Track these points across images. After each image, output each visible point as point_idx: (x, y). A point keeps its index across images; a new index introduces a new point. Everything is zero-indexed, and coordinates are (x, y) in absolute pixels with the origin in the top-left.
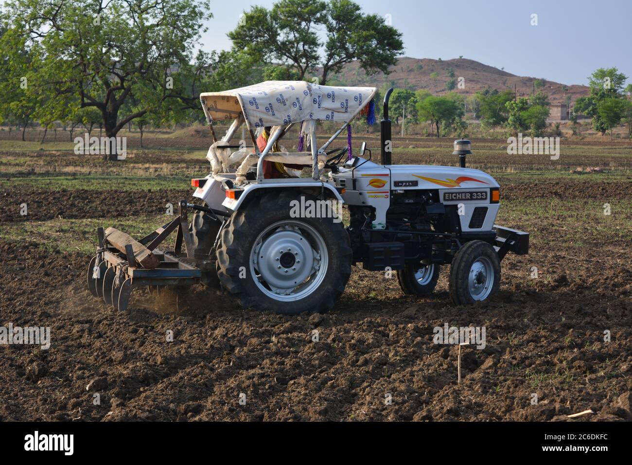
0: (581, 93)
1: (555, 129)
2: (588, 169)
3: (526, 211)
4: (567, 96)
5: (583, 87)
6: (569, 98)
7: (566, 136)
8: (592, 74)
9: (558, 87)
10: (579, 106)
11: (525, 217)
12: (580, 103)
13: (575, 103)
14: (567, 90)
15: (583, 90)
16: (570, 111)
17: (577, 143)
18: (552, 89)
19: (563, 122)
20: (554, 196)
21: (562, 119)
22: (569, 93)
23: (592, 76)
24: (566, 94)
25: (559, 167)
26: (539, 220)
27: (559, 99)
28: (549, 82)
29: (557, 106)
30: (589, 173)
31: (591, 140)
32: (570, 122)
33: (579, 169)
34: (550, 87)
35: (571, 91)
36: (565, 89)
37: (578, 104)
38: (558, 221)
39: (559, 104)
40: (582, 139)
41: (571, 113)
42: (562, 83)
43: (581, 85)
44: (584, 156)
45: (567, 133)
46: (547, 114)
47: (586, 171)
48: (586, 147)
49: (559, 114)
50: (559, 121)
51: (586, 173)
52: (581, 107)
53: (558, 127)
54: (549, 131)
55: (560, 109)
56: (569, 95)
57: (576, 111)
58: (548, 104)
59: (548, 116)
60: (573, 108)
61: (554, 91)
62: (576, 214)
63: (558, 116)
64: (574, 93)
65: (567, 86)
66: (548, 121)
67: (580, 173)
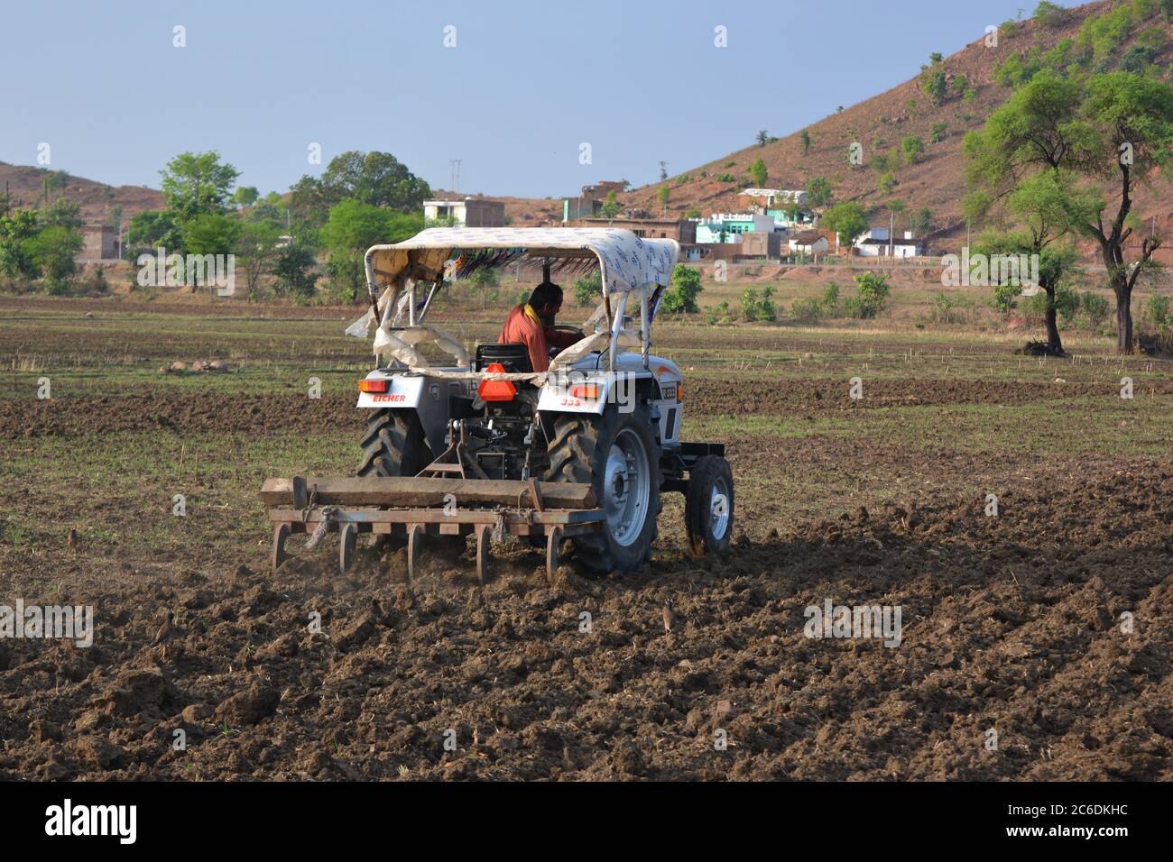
0: (142, 202)
1: (95, 278)
2: (197, 366)
3: (118, 464)
4: (113, 208)
5: (145, 190)
6: (118, 214)
7: (117, 291)
8: (168, 164)
9: (95, 190)
10: (139, 230)
11: (122, 480)
12: (142, 224)
13: (131, 223)
14: (112, 196)
15: (146, 196)
16: (120, 241)
17: (142, 308)
18: (83, 193)
19: (108, 262)
20: (159, 427)
21: (105, 255)
22: (117, 202)
23: (167, 169)
24: (111, 204)
25: (128, 359)
26: (158, 485)
27: (97, 215)
28: (73, 178)
29: (94, 229)
30: (199, 373)
31: (169, 301)
32: (123, 263)
33: (178, 365)
34: (76, 189)
35: (120, 199)
36: (109, 194)
37: (138, 226)
38: (202, 488)
39: (98, 225)
40: (152, 299)
41: (124, 244)
42: (102, 182)
43: (141, 186)
44: (169, 336)
45: (117, 287)
46: (77, 245)
47: (191, 369)
48: (167, 316)
49: (98, 247)
50: (100, 261)
51: (193, 373)
52: (142, 233)
53: (100, 274)
54: (82, 281)
55: (99, 235)
56: (118, 206)
57: (134, 240)
58: (79, 224)
59: (80, 250)
60: (128, 233)
61: (84, 197)
62: (233, 470)
63: (96, 251)
64: (127, 203)
65: (114, 189)
66: (78, 261)
67: (180, 373)
